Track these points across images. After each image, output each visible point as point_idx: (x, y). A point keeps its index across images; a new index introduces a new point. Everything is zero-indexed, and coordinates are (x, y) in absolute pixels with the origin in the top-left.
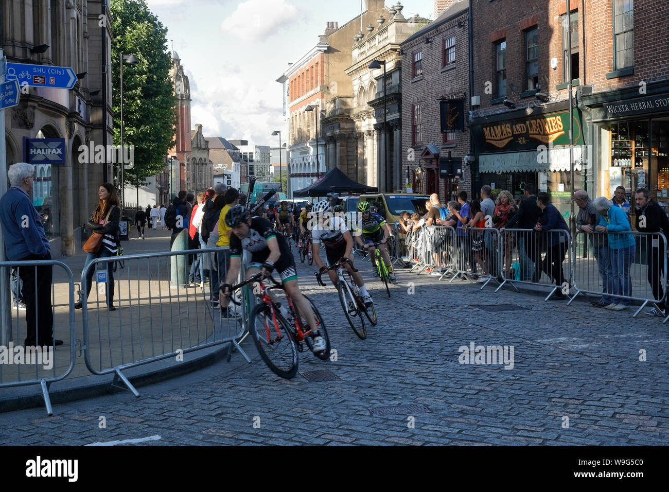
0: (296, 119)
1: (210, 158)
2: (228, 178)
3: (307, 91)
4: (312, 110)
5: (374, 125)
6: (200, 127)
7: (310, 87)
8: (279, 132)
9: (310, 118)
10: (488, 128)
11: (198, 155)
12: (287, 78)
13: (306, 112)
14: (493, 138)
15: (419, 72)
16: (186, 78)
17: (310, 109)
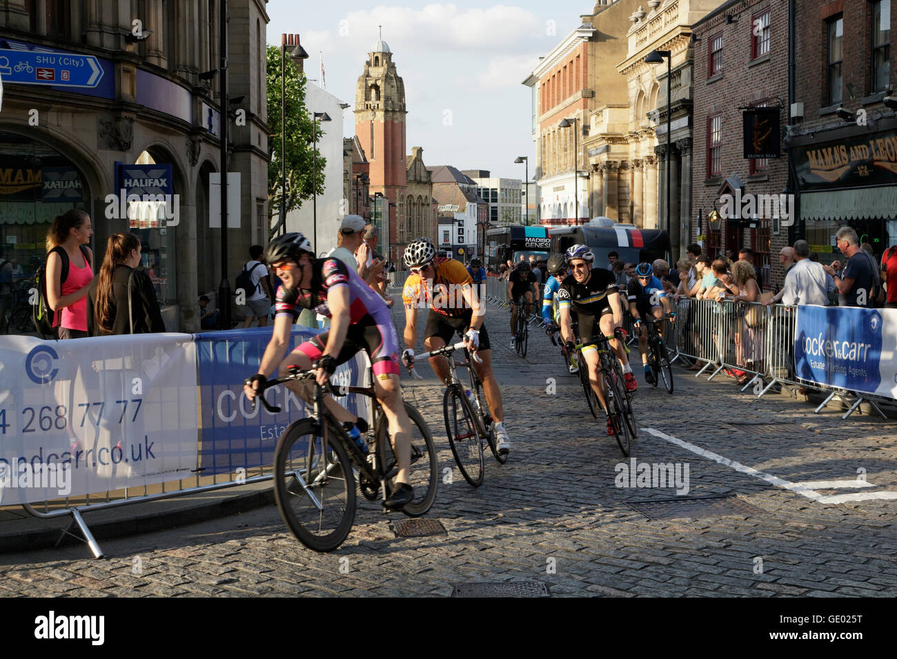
0: (549, 140)
1: (434, 196)
2: (460, 225)
3: (564, 98)
4: (570, 126)
5: (656, 148)
6: (420, 151)
7: (568, 92)
8: (526, 158)
9: (568, 137)
10: (814, 152)
11: (416, 191)
12: (538, 79)
13: (562, 129)
14: (820, 167)
15: (718, 67)
16: (400, 80)
17: (567, 123)
